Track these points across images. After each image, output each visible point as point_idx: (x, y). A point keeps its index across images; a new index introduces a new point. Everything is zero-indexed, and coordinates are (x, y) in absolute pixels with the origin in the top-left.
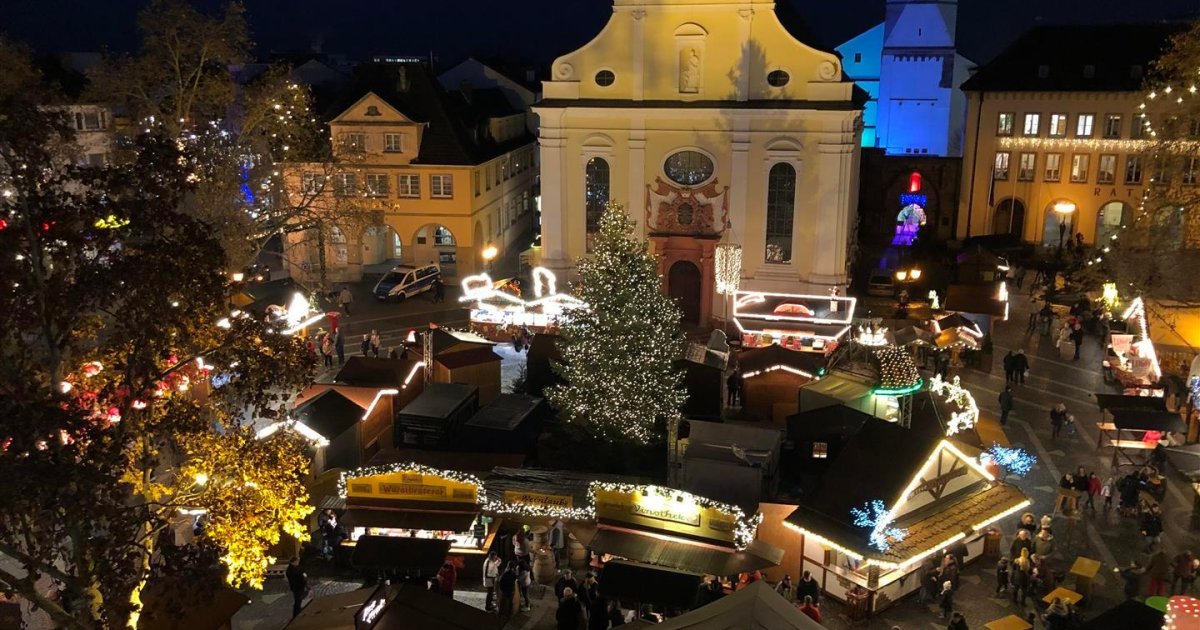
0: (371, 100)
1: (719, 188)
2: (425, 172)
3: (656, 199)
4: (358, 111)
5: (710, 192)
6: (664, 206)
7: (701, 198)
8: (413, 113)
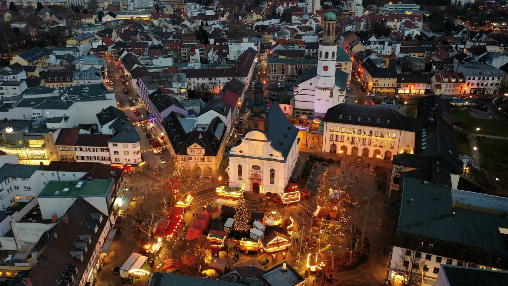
0: (195, 144)
1: (261, 172)
2: (206, 158)
3: (251, 173)
4: (193, 146)
5: (260, 172)
6: (252, 174)
7: (259, 173)
8: (203, 146)
